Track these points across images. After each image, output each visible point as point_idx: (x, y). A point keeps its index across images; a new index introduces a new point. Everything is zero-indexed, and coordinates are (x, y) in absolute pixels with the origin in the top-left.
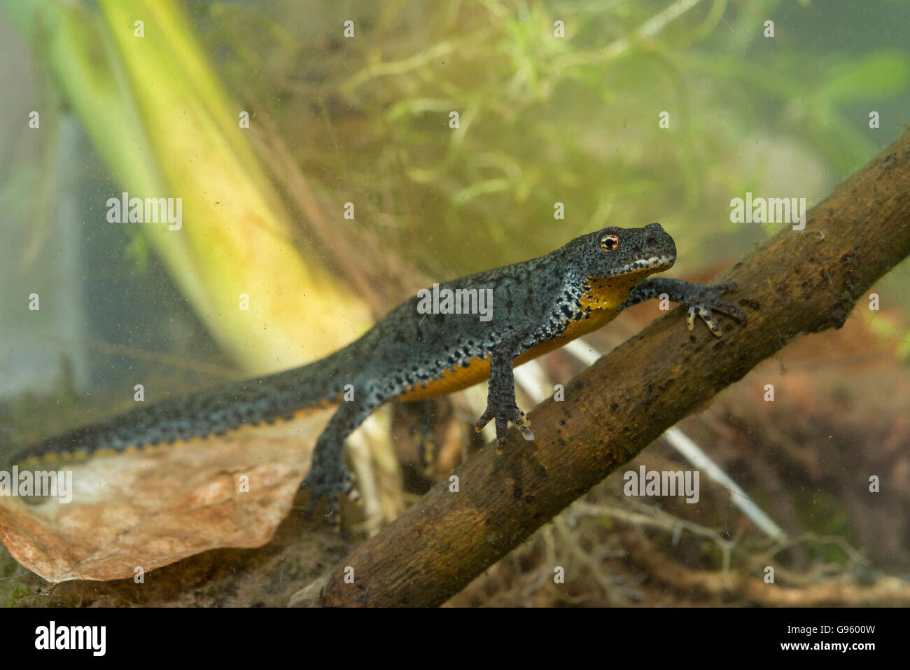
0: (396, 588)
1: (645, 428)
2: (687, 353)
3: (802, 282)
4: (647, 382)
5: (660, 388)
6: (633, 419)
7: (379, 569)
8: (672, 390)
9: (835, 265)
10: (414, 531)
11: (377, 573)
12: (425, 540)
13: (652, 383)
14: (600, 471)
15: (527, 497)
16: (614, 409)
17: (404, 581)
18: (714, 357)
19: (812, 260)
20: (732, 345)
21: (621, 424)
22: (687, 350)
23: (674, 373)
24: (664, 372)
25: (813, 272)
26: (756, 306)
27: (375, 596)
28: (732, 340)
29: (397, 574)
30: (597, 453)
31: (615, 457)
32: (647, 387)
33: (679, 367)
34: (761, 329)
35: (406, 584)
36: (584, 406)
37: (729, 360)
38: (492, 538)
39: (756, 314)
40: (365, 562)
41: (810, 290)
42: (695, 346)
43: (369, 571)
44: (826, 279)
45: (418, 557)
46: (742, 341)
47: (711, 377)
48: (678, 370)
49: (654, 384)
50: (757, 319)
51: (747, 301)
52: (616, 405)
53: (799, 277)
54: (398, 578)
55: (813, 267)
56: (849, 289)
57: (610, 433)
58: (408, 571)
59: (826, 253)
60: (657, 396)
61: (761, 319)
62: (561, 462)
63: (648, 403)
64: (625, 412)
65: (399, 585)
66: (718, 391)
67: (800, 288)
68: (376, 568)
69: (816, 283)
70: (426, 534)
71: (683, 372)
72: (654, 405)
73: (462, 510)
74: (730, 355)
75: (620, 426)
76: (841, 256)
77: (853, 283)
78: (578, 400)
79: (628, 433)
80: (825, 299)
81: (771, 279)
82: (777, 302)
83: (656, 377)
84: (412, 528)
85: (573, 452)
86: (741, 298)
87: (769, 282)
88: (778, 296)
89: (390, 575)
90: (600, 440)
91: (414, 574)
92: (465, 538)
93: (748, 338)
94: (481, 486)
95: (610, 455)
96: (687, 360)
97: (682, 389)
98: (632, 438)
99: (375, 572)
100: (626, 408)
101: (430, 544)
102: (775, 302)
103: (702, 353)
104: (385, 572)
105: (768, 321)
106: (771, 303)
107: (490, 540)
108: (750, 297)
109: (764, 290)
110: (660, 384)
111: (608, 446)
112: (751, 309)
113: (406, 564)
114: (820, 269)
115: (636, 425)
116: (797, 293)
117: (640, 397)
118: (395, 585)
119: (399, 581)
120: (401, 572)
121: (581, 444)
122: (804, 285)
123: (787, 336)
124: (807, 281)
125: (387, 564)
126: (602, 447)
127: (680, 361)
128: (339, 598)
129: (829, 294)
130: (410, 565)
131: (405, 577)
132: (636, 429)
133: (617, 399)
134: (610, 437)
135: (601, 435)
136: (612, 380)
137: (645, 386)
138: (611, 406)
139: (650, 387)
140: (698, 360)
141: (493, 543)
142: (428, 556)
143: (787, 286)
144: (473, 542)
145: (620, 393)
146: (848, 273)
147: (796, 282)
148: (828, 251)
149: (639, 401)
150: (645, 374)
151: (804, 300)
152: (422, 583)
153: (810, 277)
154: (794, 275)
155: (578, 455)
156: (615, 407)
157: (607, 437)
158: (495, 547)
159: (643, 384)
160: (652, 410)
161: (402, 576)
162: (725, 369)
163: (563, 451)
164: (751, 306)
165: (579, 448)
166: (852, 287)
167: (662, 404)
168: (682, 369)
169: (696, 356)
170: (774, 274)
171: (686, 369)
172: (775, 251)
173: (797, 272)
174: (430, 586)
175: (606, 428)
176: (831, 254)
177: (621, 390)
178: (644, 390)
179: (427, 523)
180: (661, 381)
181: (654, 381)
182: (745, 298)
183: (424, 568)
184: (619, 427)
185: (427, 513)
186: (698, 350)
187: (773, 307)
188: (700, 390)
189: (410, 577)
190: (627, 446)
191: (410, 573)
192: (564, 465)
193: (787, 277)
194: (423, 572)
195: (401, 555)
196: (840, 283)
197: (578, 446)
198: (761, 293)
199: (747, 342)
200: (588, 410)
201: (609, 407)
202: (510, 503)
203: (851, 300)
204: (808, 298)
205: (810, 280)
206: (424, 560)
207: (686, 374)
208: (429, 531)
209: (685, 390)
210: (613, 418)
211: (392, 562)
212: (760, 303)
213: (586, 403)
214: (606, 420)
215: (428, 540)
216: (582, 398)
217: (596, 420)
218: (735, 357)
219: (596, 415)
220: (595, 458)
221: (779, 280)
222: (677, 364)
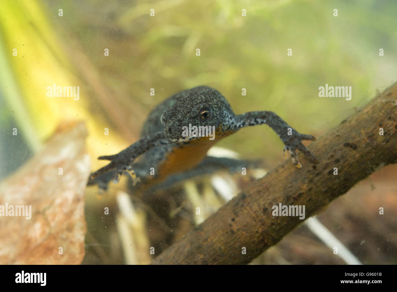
1: (285, 223)
2: (311, 176)
4: (286, 194)
5: (294, 198)
13: (289, 195)
14: (257, 250)
18: (328, 179)
19: (390, 118)
21: (270, 221)
22: (311, 174)
23: (302, 189)
24: (296, 188)
25: (391, 126)
26: (354, 147)
31: (266, 241)
32: (286, 198)
33: (306, 185)
34: (357, 162)
36: (246, 209)
37: (337, 181)
39: (355, 152)
42: (317, 172)
46: (346, 169)
47: (326, 192)
48: (305, 187)
49: (290, 196)
50: (355, 155)
51: (348, 144)
55: (390, 122)
57: (263, 226)
61: (358, 155)
62: (232, 244)
66: (331, 200)
69: (392, 132)
71: (309, 188)
78: (243, 206)
79: (274, 227)
81: (364, 130)
82: (367, 145)
83: (291, 191)
85: (239, 238)
86: (345, 142)
87: (363, 132)
88: (368, 141)
90: (256, 230)
94: (182, 259)
95: (263, 240)
96: (311, 181)
97: (308, 199)
98: (276, 230)
102: (366, 145)
103: (320, 176)
105: (362, 156)
106: (364, 146)
108: (351, 141)
109: (359, 137)
110: (294, 196)
111: (261, 234)
112: (351, 149)
114: (395, 124)
115: (279, 222)
116: (380, 139)
121: (244, 233)
123: (374, 166)
126: (257, 235)
127: (307, 181)
132: (279, 224)
133: (267, 205)
134: (263, 229)
135: (257, 227)
136: (264, 193)
137: (285, 197)
139: (288, 197)
140: (318, 181)
143: (374, 135)
145: (269, 201)
150: (284, 190)
151: (385, 143)
153: (388, 129)
155: (243, 240)
156: (265, 210)
157: (261, 229)
162: (335, 187)
163: (233, 237)
164: (351, 146)
165: (243, 236)
168: (307, 186)
169: (317, 179)
170: (366, 127)
171: (310, 186)
172: (367, 112)
173: (381, 126)
175: (260, 223)
177: (270, 199)
178: (284, 200)
180: (294, 194)
181: (290, 194)
182: (348, 142)
184: (268, 222)
186: (318, 174)
187: (365, 148)
188: (319, 200)
190: (273, 235)
192: (234, 246)
193: (374, 129)
197: (242, 234)
198: (357, 139)
199: (349, 170)
200: (248, 212)
201: (262, 210)
204: (387, 142)
207: (310, 190)
209: (310, 200)
210: (264, 217)
212: (357, 145)
213: (248, 208)
214: (260, 218)
216: (245, 204)
217: (254, 218)
218: (342, 179)
219: (254, 215)
220: (254, 242)
221: (369, 131)
222: (304, 183)
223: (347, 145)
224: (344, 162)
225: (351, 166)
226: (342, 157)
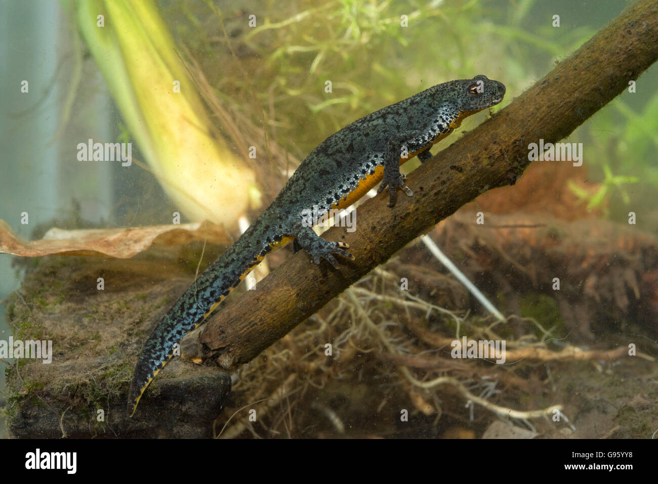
0: (243, 333)
1: (393, 241)
2: (418, 197)
3: (488, 156)
4: (394, 213)
5: (401, 218)
6: (385, 236)
7: (234, 321)
8: (409, 219)
9: (509, 146)
10: (254, 299)
11: (233, 324)
12: (261, 305)
14: (365, 267)
15: (321, 281)
16: (373, 229)
17: (248, 329)
18: (434, 200)
19: (495, 143)
20: (446, 193)
21: (378, 239)
22: (418, 195)
23: (410, 209)
24: (404, 208)
25: (495, 150)
26: (460, 170)
27: (230, 337)
28: (445, 190)
29: (243, 325)
30: (363, 256)
31: (374, 258)
32: (393, 217)
33: (413, 205)
34: (463, 184)
35: (248, 330)
37: (443, 202)
38: (300, 305)
39: (460, 175)
40: (226, 317)
41: (493, 161)
42: (423, 193)
43: (228, 323)
44: (503, 155)
45: (257, 315)
46: (451, 191)
47: (432, 212)
48: (412, 207)
49: (397, 215)
50: (460, 177)
51: (455, 167)
52: (375, 227)
53: (486, 153)
54: (244, 327)
55: (495, 147)
56: (518, 160)
57: (371, 244)
58: (250, 323)
59: (504, 139)
60: (399, 223)
61: (463, 178)
63: (394, 227)
64: (380, 231)
65: (245, 331)
66: (437, 222)
67: (487, 160)
68: (232, 321)
69: (497, 156)
70: (261, 301)
71: (415, 208)
72: (397, 227)
73: (283, 288)
74: (444, 199)
75: (377, 240)
76: (513, 140)
77: (520, 157)
79: (382, 244)
80: (502, 166)
81: (470, 153)
82: (473, 167)
83: (399, 211)
84: (253, 298)
86: (451, 165)
87: (469, 155)
88: (474, 164)
89: (240, 325)
90: (365, 247)
91: (254, 325)
92: (284, 305)
93: (455, 189)
94: (294, 274)
95: (371, 257)
96: (418, 201)
97: (414, 218)
98: (384, 247)
99: (231, 323)
100: (381, 229)
101: (264, 307)
102: (471, 168)
103: (427, 197)
104: (237, 323)
105: (467, 179)
106: (469, 168)
107: (298, 306)
108: (457, 164)
109: (465, 160)
110: (401, 215)
111: (369, 252)
112: (457, 172)
113: (250, 318)
114: (500, 148)
115: (387, 240)
116: (485, 162)
117: (389, 223)
118: (243, 331)
119: (245, 329)
120: (246, 323)
121: (353, 250)
122: (490, 157)
123: (480, 188)
124: (491, 155)
125: (238, 319)
126: (366, 252)
127: (414, 202)
128: (210, 338)
129: (505, 164)
130: (252, 319)
131: (249, 326)
132: (387, 242)
133: (375, 224)
134: (371, 246)
135: (366, 245)
136: (373, 212)
137: (392, 216)
138: (372, 227)
139: (395, 217)
140: (425, 201)
141: (301, 308)
142: (262, 314)
143: (479, 158)
144: (289, 307)
145: (378, 220)
146: (518, 151)
147: (484, 156)
148: (505, 137)
149: (388, 225)
151: (489, 167)
152: (258, 330)
153: (493, 153)
154: (484, 151)
156: (374, 228)
157: (369, 246)
158: (302, 310)
159: (392, 215)
160: (396, 231)
161: (246, 326)
162: (441, 208)
164: (457, 169)
166: (519, 159)
167: (403, 227)
168: (414, 206)
169: (423, 199)
170: (472, 151)
171: (417, 207)
173: (486, 150)
174: (263, 332)
175: (368, 241)
176: (507, 139)
177: (378, 218)
178: (392, 219)
179: (262, 295)
180: (401, 214)
182: (454, 165)
183: (259, 321)
185: (263, 289)
186: (424, 195)
187: (471, 171)
188: (426, 219)
189: (252, 327)
190: (382, 253)
191: (251, 324)
193: (479, 152)
194: (259, 324)
195: (246, 313)
196: (512, 157)
198: (463, 162)
199: (455, 191)
200: (358, 230)
201: (370, 228)
202: (311, 284)
203: (519, 167)
204: (492, 165)
205: (494, 155)
206: (260, 317)
207: (417, 210)
208: (263, 299)
209: (416, 219)
210: (372, 235)
211: (241, 317)
212: (463, 168)
214: (368, 236)
215: (263, 305)
217: (363, 235)
218: (447, 200)
219: (363, 233)
220: (362, 259)
221: (475, 155)
222: (412, 203)
223: (453, 168)
224: (450, 185)
225: (456, 187)
226: (448, 179)
